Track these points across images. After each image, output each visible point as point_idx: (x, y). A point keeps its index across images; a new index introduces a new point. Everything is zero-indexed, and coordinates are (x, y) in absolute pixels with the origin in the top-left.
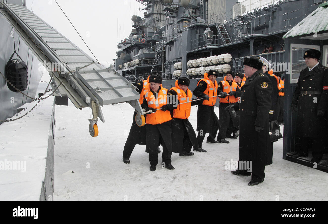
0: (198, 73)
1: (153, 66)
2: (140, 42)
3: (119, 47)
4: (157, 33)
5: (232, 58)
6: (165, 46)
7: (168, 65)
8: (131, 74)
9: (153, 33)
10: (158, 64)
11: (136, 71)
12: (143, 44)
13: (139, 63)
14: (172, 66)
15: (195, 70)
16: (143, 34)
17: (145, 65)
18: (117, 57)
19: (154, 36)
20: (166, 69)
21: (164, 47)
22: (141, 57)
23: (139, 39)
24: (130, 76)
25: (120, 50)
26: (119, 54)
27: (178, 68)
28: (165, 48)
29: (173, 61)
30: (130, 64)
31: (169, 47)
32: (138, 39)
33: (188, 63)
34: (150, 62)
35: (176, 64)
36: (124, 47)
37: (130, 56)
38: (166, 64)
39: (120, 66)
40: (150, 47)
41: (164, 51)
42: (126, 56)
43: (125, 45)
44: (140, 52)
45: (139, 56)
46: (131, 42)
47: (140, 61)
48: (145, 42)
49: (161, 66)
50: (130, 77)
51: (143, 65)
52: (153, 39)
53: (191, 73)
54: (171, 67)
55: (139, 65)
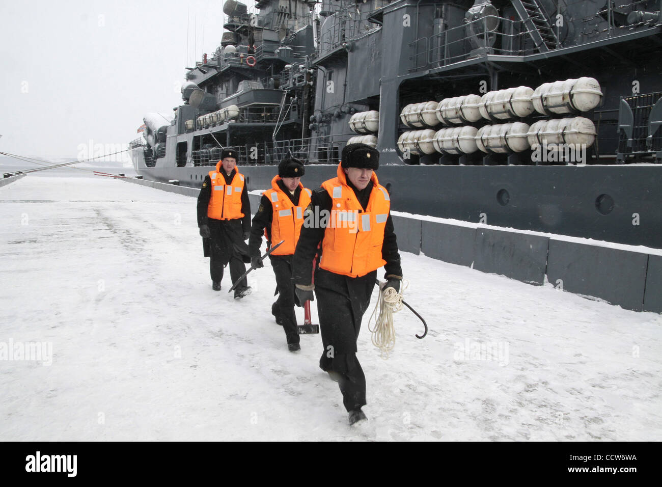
0: (447, 145)
1: (278, 127)
2: (242, 64)
3: (190, 77)
4: (286, 44)
5: (601, 94)
6: (312, 71)
7: (321, 122)
8: (214, 144)
9: (278, 42)
10: (289, 119)
11: (228, 136)
12: (251, 70)
13: (238, 115)
14: (331, 125)
15: (432, 137)
16: (251, 46)
17: (253, 122)
18: (182, 103)
19: (281, 50)
20: (314, 133)
21: (310, 73)
22: (242, 100)
23: (242, 55)
24: (213, 149)
25: (191, 83)
26: (187, 93)
27: (364, 128)
28: (313, 77)
29: (338, 110)
30: (215, 119)
31: (326, 72)
32: (237, 56)
33: (406, 113)
34: (269, 114)
35: (358, 117)
36: (202, 78)
37: (214, 99)
38: (314, 120)
39: (190, 123)
40: (269, 79)
41: (309, 85)
42: (207, 98)
43: (204, 73)
44: (242, 87)
45: (238, 97)
46: (219, 64)
47: (242, 110)
48: (254, 66)
49: (300, 125)
50: (213, 151)
51: (249, 122)
52: (277, 57)
53: (418, 144)
54: (329, 128)
55: (238, 121)
